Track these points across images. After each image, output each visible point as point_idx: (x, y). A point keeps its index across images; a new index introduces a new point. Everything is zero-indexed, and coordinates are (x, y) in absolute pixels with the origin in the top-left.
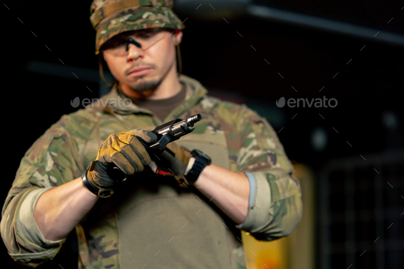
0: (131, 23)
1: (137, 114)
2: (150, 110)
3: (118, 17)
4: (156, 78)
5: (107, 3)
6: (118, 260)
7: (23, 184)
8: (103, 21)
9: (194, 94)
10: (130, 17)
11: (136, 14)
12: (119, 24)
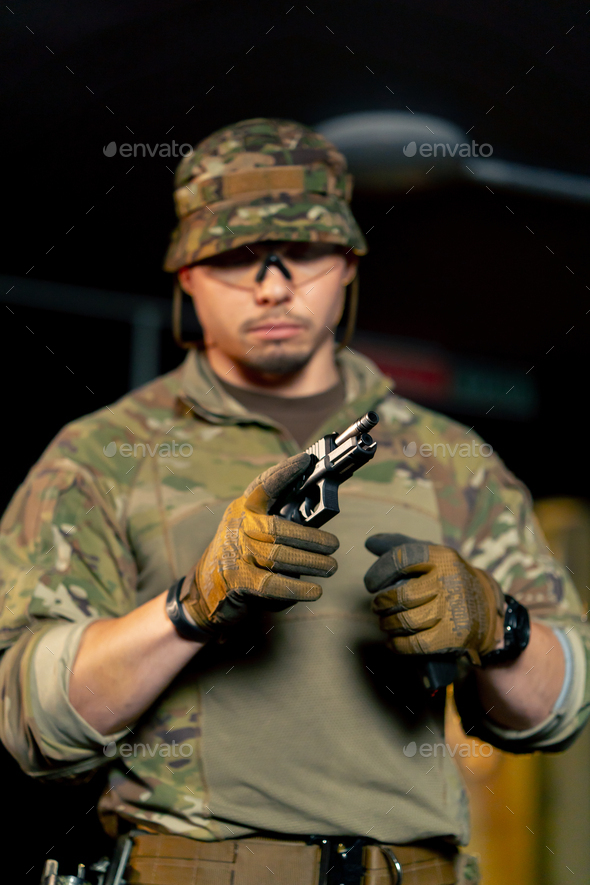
0: (282, 224)
1: (243, 425)
2: (274, 418)
3: (256, 203)
4: (305, 349)
5: (234, 170)
6: (197, 751)
7: (18, 621)
8: (217, 206)
9: (362, 390)
10: (282, 210)
11: (295, 206)
12: (256, 221)
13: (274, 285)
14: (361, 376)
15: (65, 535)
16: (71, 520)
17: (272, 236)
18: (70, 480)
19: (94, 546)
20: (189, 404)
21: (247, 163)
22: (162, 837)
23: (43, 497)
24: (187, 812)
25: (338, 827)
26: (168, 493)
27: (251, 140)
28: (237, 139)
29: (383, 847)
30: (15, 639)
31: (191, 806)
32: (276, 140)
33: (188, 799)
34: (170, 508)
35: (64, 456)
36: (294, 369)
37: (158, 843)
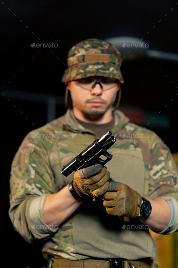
0: (102, 71)
1: (84, 133)
2: (93, 131)
3: (94, 64)
5: (89, 53)
6: (72, 233)
7: (21, 196)
8: (82, 64)
9: (120, 121)
10: (102, 67)
11: (106, 66)
12: (94, 70)
13: (97, 89)
14: (119, 117)
15: (33, 167)
16: (34, 162)
17: (99, 75)
18: (33, 150)
19: (42, 170)
20: (67, 127)
21: (93, 51)
22: (61, 260)
23: (25, 156)
24: (69, 252)
25: (115, 255)
26: (62, 154)
27: (94, 45)
28: (90, 44)
29: (129, 261)
30: (21, 202)
31: (70, 250)
32: (102, 46)
33: (69, 248)
34: (62, 159)
35: (30, 142)
36: (100, 116)
37: (60, 262)
